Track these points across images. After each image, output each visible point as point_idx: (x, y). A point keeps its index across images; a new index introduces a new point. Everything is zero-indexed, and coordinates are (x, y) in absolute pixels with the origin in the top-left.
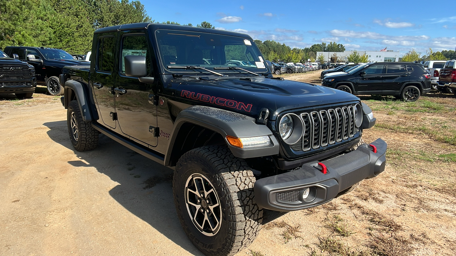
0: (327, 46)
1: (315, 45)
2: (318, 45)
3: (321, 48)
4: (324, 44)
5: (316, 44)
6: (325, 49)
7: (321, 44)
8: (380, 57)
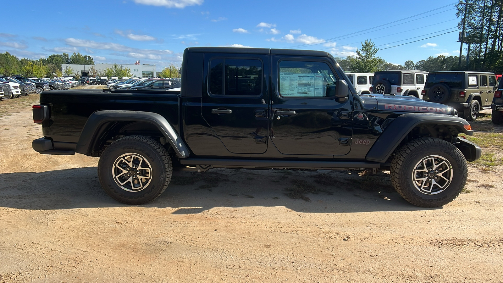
0: (70, 57)
1: (54, 56)
2: (58, 56)
3: (63, 60)
4: (66, 55)
5: (56, 54)
6: (69, 61)
7: (62, 55)
8: (138, 70)
